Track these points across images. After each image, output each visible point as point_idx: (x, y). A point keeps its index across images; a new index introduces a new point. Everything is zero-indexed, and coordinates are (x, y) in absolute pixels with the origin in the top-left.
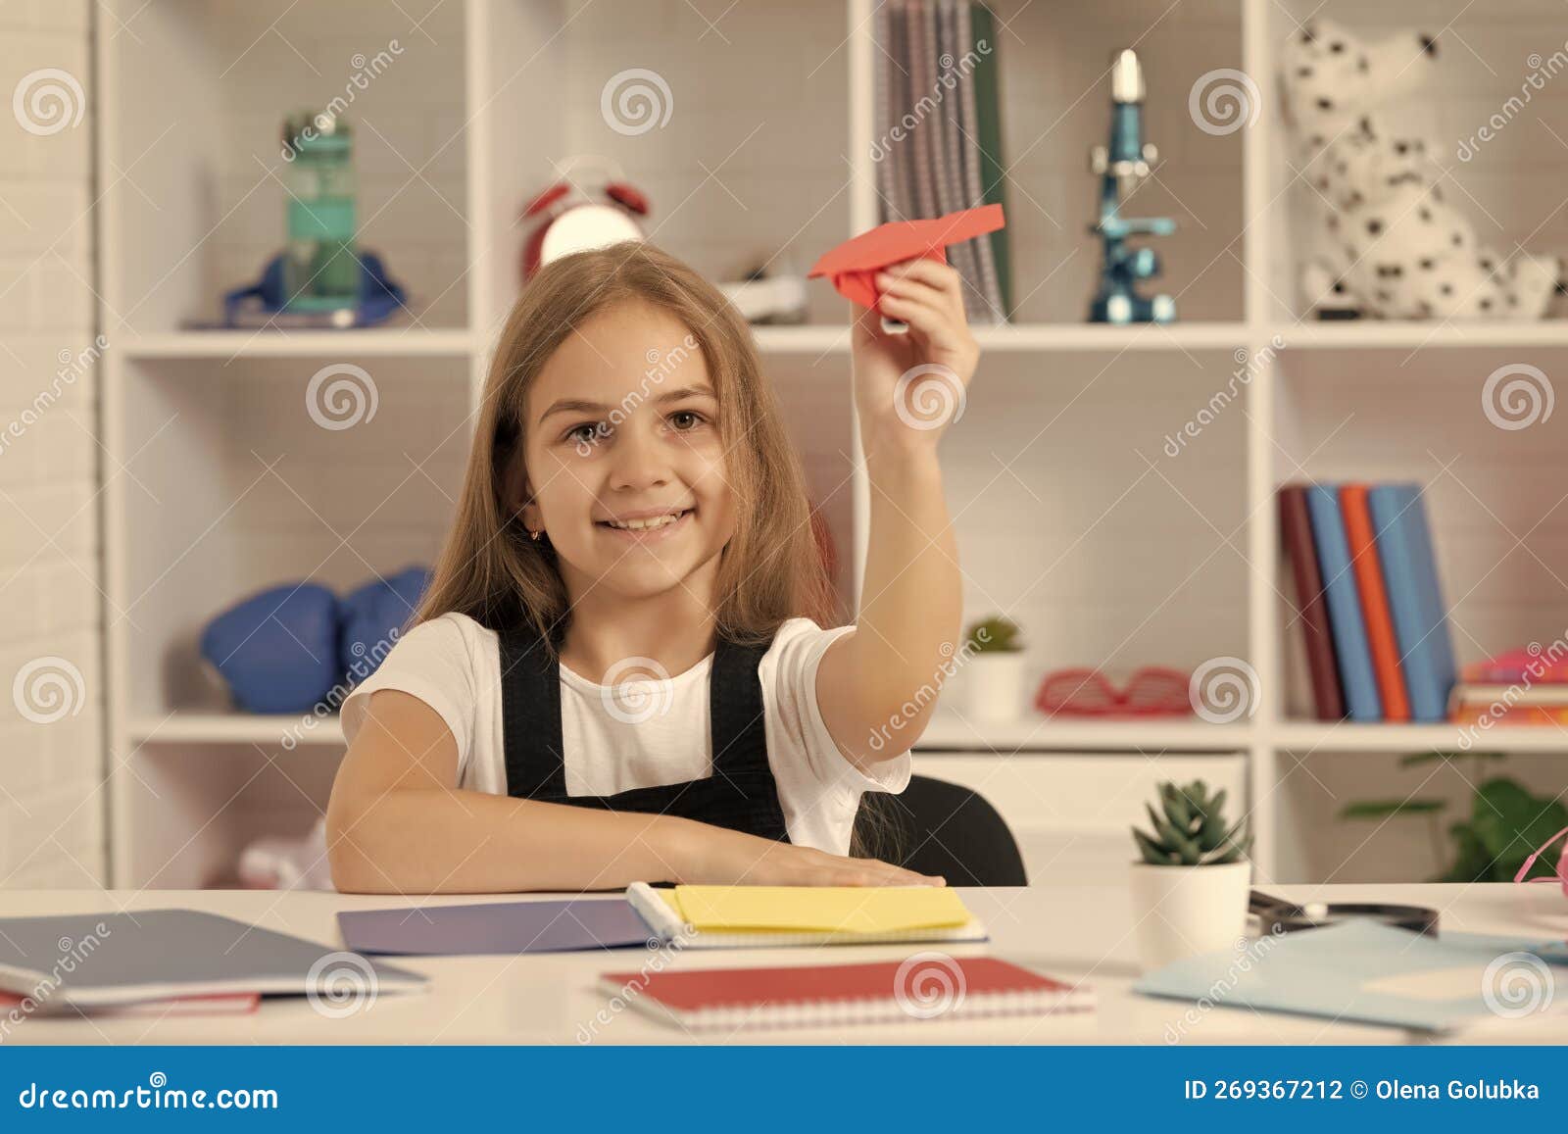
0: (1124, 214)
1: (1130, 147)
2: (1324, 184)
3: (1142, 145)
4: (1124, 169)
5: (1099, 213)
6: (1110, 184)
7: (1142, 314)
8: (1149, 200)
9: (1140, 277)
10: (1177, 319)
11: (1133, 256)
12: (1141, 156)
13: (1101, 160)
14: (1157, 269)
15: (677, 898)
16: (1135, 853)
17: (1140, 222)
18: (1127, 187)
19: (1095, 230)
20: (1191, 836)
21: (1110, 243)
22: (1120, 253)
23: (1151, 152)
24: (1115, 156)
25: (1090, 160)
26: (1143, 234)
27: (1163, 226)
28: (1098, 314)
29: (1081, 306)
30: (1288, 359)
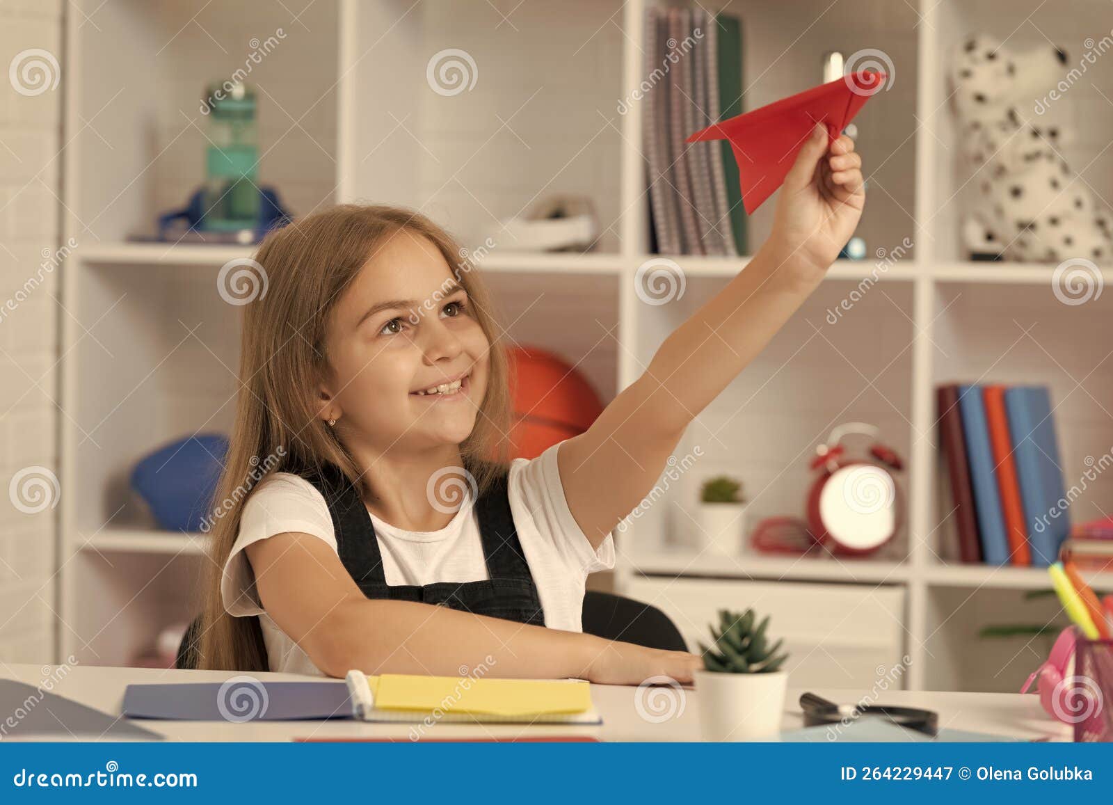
10: (868, 256)
15: (379, 683)
20: (740, 650)
23: (853, 131)
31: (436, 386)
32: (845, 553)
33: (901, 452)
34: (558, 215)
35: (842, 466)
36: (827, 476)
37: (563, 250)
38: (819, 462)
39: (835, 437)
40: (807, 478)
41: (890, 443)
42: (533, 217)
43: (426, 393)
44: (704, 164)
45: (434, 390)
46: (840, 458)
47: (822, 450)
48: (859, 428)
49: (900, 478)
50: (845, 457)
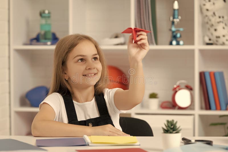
0: (175, 27)
1: (176, 16)
2: (207, 23)
3: (178, 16)
4: (175, 20)
5: (171, 27)
6: (173, 23)
7: (178, 44)
8: (179, 25)
9: (178, 38)
10: (184, 44)
11: (177, 34)
12: (178, 18)
13: (171, 19)
14: (181, 36)
15: (91, 138)
16: (162, 131)
17: (178, 29)
18: (176, 23)
19: (170, 30)
20: (171, 129)
21: (173, 32)
22: (175, 34)
23: (180, 17)
24: (174, 18)
25: (170, 19)
26: (178, 31)
27: (181, 29)
28: (171, 44)
29: (168, 42)
30: (201, 51)
31: (88, 74)
32: (180, 108)
33: (192, 86)
34: (116, 37)
35: (179, 90)
36: (176, 92)
37: (118, 45)
38: (175, 89)
39: (178, 83)
40: (172, 92)
41: (190, 84)
42: (111, 38)
43: (86, 76)
44: (148, 25)
45: (87, 75)
46: (179, 88)
47: (175, 86)
48: (183, 81)
49: (192, 92)
50: (180, 88)
